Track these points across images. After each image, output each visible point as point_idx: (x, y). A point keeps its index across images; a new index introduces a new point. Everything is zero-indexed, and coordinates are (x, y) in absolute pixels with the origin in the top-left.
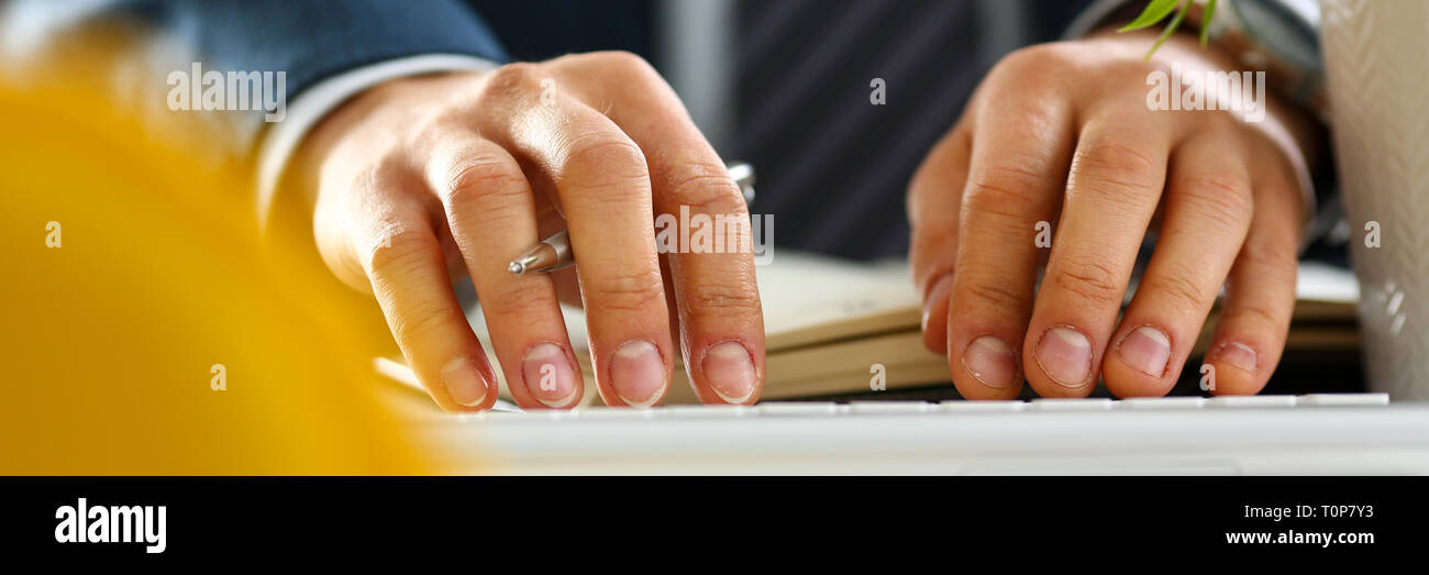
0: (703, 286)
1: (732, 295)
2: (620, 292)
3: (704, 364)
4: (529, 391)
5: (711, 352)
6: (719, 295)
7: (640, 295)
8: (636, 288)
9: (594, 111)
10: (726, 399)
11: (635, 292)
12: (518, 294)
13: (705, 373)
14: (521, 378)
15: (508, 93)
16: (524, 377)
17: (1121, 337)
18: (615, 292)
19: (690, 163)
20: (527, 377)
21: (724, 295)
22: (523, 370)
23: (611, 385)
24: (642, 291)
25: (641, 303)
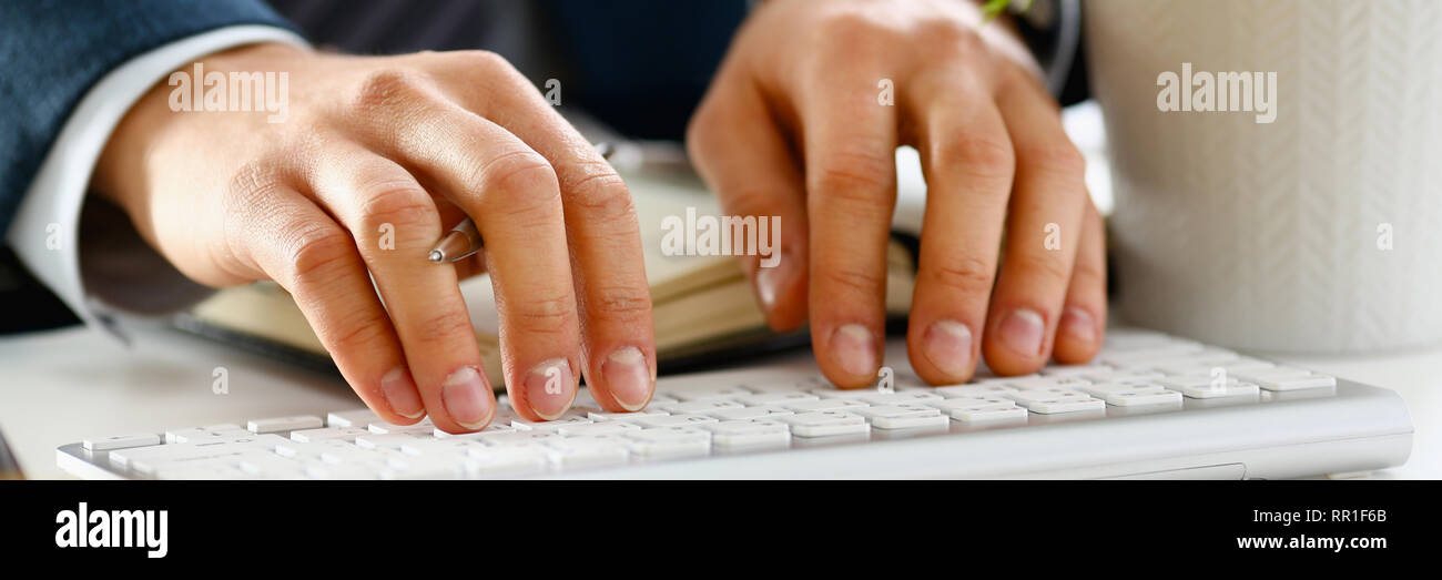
0: (605, 289)
1: (632, 297)
2: (543, 316)
3: (604, 368)
4: (449, 415)
5: (611, 357)
6: (621, 298)
7: (561, 317)
8: (559, 312)
9: (473, 114)
10: (626, 407)
11: (558, 315)
12: (440, 322)
13: (604, 378)
14: (440, 402)
15: (388, 103)
16: (443, 400)
17: (998, 319)
18: (539, 316)
19: (581, 162)
20: (446, 400)
21: (625, 298)
22: (442, 394)
23: (526, 399)
24: (563, 314)
25: (561, 326)
